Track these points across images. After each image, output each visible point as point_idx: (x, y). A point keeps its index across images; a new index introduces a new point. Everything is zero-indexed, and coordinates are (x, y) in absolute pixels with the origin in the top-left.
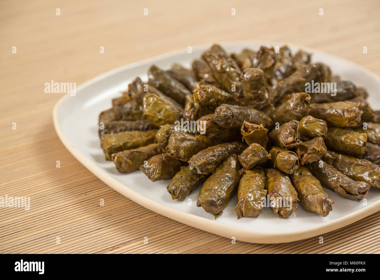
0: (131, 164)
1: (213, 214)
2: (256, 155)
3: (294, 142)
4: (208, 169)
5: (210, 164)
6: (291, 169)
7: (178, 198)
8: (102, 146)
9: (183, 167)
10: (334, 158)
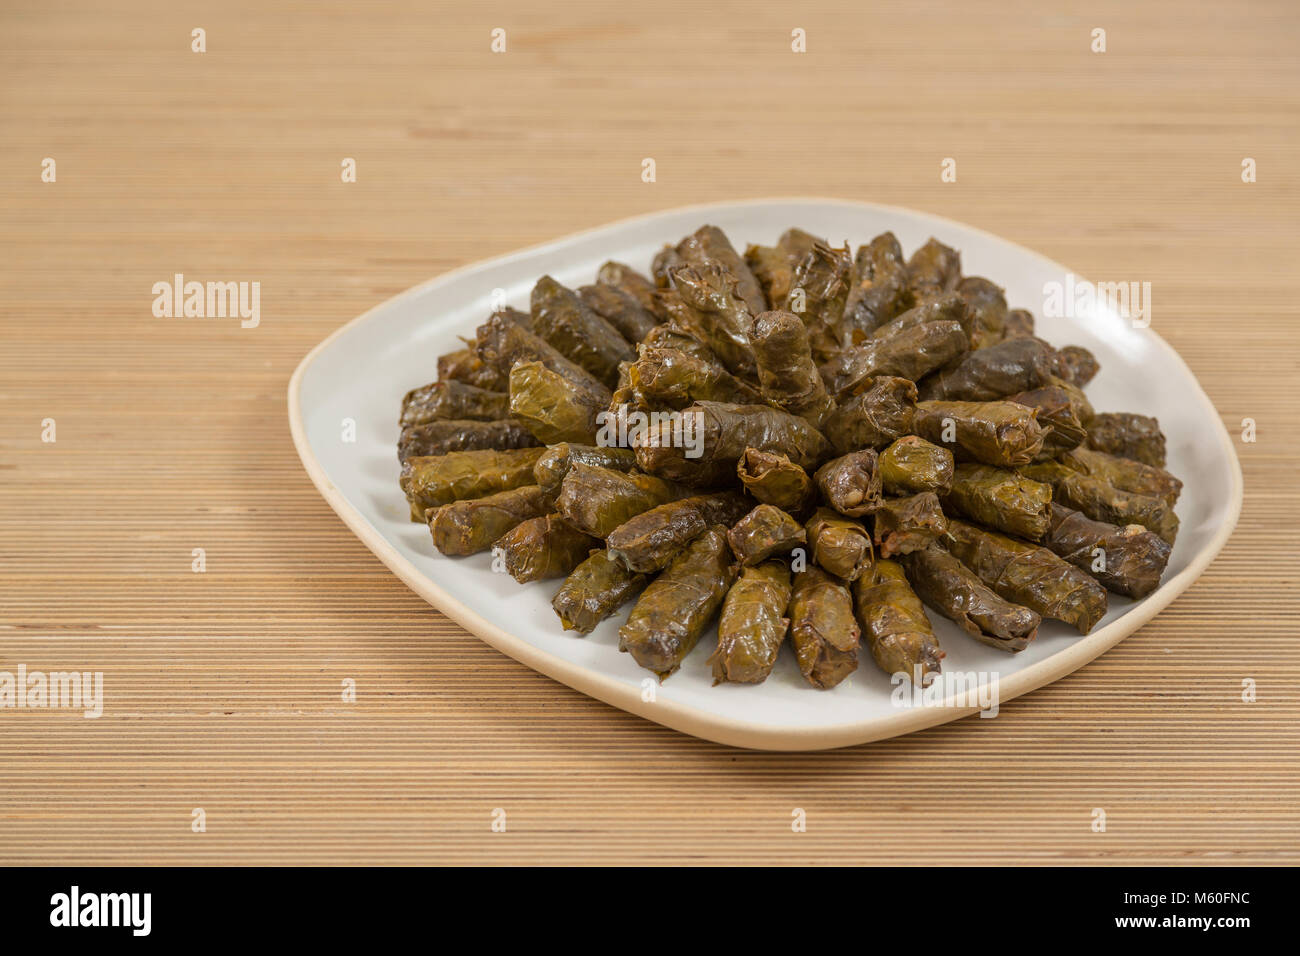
0: (470, 536)
1: (656, 671)
2: (768, 533)
3: (862, 503)
4: (652, 560)
5: (656, 548)
6: (851, 570)
7: (576, 627)
8: (404, 483)
9: (595, 550)
10: (968, 542)
